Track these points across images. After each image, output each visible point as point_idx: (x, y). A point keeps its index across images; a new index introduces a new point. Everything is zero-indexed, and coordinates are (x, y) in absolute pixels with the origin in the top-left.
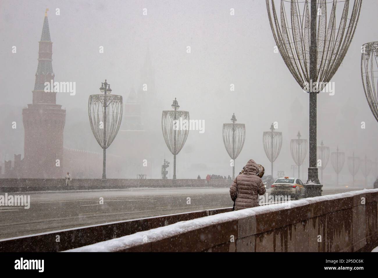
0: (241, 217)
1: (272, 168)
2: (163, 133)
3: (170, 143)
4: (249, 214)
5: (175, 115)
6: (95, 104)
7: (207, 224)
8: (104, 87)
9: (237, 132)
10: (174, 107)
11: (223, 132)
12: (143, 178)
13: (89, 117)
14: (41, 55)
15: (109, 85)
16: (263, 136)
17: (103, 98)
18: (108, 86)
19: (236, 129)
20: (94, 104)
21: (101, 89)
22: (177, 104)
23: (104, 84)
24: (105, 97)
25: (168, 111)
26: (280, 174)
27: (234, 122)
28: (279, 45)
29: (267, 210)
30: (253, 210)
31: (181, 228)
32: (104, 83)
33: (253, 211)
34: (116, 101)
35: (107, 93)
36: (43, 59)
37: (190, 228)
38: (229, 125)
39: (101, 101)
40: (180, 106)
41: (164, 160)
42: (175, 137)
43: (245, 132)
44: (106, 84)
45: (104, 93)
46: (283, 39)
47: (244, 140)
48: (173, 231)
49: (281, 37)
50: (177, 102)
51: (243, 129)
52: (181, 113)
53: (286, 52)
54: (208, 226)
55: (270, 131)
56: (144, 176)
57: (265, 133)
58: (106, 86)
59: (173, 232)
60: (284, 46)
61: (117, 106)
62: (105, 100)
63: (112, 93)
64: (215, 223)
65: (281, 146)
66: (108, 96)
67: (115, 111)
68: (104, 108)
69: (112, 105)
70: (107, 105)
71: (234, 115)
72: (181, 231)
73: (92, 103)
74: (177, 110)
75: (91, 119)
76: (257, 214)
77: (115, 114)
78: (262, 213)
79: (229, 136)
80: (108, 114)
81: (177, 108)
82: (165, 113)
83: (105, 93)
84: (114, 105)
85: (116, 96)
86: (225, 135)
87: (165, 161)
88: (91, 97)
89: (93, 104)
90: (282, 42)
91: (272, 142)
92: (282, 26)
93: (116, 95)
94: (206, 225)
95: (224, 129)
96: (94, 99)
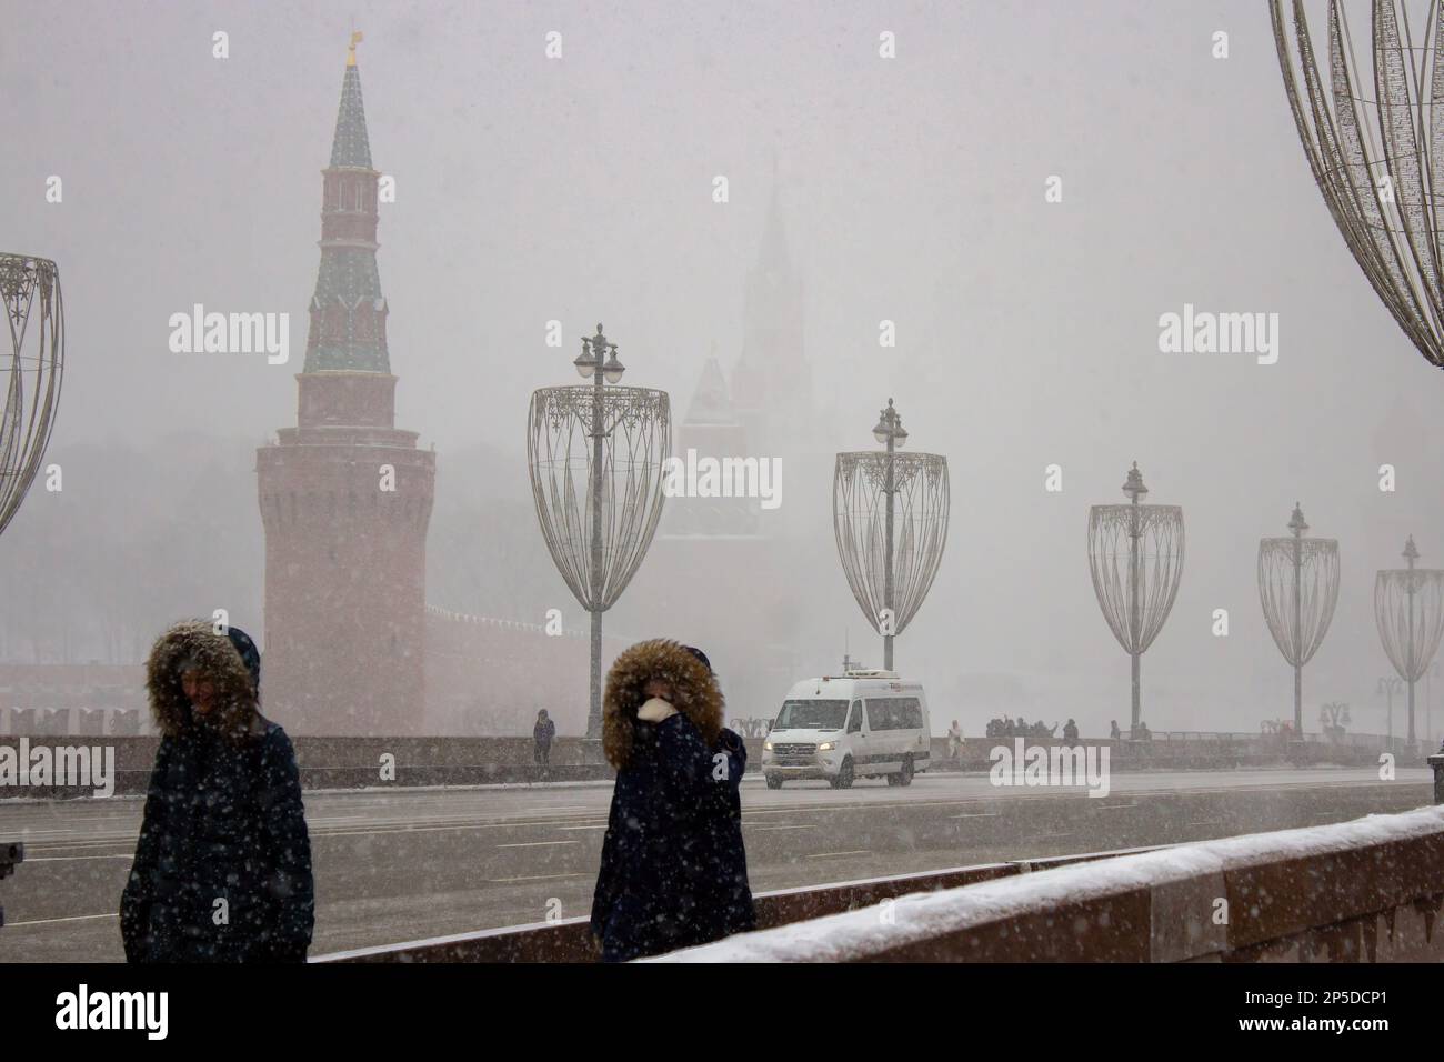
0: (1162, 879)
1: (1298, 692)
2: (839, 545)
3: (868, 590)
4: (1197, 869)
5: (890, 473)
6: (556, 426)
7: (1021, 905)
8: (593, 354)
9: (1148, 541)
10: (884, 437)
11: (1091, 541)
12: (756, 735)
13: (533, 479)
14: (331, 226)
15: (614, 347)
16: (1260, 556)
17: (589, 401)
18: (609, 350)
19: (1144, 526)
20: (551, 425)
21: (579, 363)
22: (898, 423)
23: (591, 344)
24: (598, 397)
25: (862, 455)
26: (1329, 716)
27: (1135, 499)
28: (1321, 171)
29: (1272, 853)
30: (1213, 852)
31: (912, 919)
32: (591, 338)
33: (1211, 855)
34: (642, 412)
35: (605, 382)
36: (339, 241)
37: (953, 919)
38: (1115, 511)
39: (581, 413)
40: (908, 432)
41: (843, 660)
42: (889, 565)
43: (1181, 539)
44: (600, 342)
45: (591, 381)
46: (1337, 145)
47: (1179, 573)
48: (881, 932)
49: (1330, 138)
50: (898, 417)
51: (1173, 525)
52: (911, 463)
53: (1353, 200)
54: (1024, 911)
55: (1289, 534)
56: (760, 726)
57: (1268, 546)
58: (599, 353)
59: (880, 937)
60: (1344, 177)
61: (648, 432)
62: (598, 412)
63: (626, 380)
64: (1053, 899)
65: (1333, 597)
66: (609, 394)
67: (640, 458)
68: (591, 441)
69: (628, 430)
70: (606, 430)
71: (1135, 470)
72: (914, 929)
73: (544, 421)
74: (896, 450)
75: (538, 490)
76: (1227, 868)
77: (639, 466)
78: (1249, 864)
79: (1115, 559)
80: (610, 468)
81: (897, 440)
82: (847, 463)
83: (599, 381)
84: (636, 431)
85: (644, 392)
86: (1098, 552)
87: (846, 664)
88: (540, 399)
89: (547, 427)
90: (1338, 159)
91: (1298, 582)
92: (1337, 93)
93: (641, 390)
94: (1015, 908)
95: (1095, 527)
96: (551, 405)
